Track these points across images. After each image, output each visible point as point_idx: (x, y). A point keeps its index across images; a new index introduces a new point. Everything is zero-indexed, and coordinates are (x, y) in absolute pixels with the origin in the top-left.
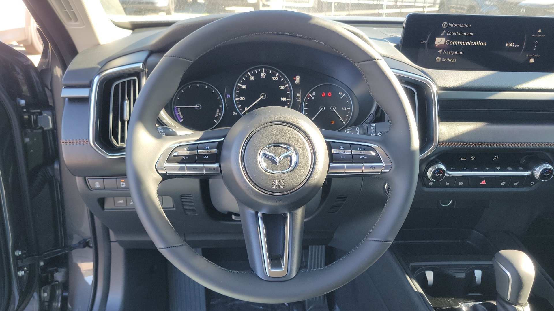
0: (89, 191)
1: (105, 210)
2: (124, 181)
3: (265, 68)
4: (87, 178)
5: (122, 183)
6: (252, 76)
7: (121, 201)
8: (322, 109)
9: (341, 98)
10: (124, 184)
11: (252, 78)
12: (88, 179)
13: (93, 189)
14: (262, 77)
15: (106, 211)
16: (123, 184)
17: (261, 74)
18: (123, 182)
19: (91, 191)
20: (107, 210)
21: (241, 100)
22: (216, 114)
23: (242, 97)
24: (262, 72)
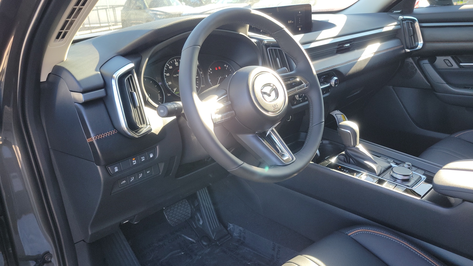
0: (111, 177)
1: (112, 195)
3: (176, 58)
6: (170, 66)
7: (124, 182)
8: (220, 78)
9: (226, 69)
11: (171, 67)
12: (108, 167)
13: (114, 174)
14: (176, 65)
16: (134, 162)
17: (175, 63)
21: (169, 84)
22: (159, 98)
23: (169, 82)
24: (175, 62)
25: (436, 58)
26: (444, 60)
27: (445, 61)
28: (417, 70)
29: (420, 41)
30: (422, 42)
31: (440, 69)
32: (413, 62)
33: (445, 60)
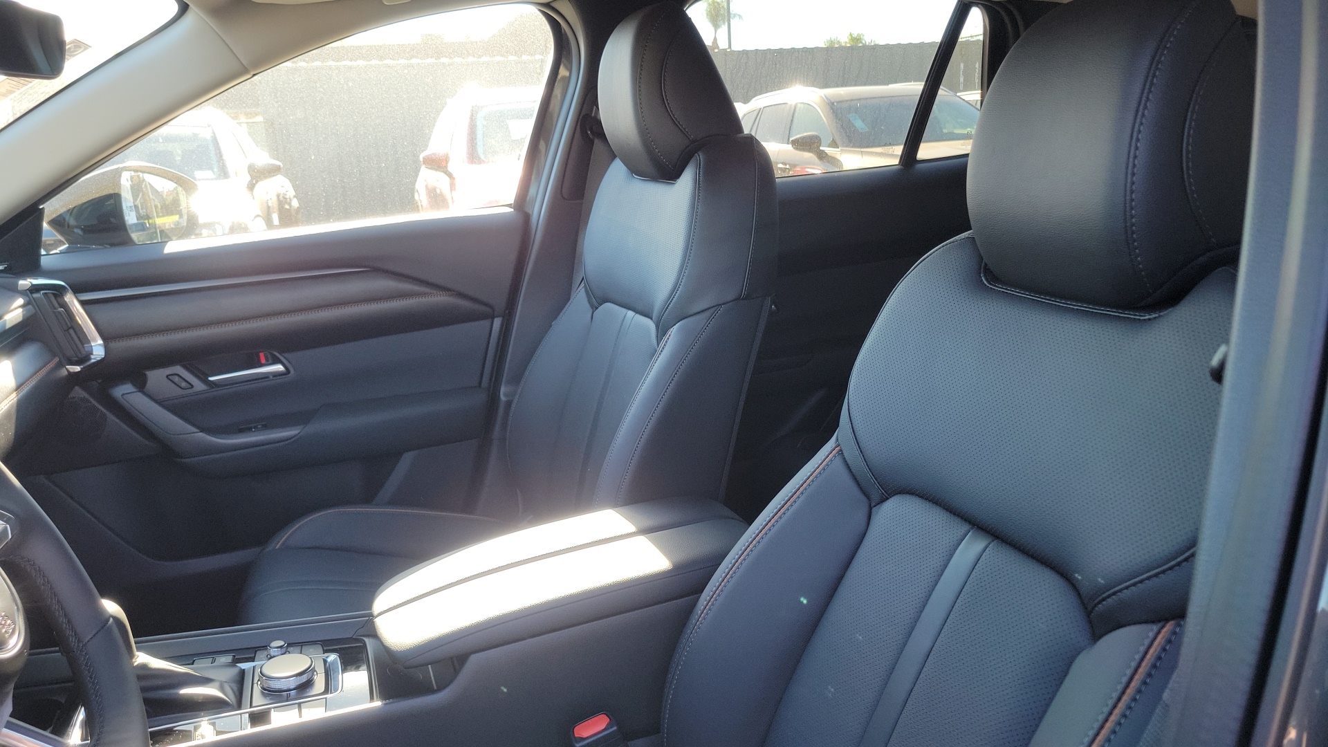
25: (145, 375)
26: (167, 377)
27: (169, 379)
28: (105, 415)
29: (95, 340)
30: (100, 342)
31: (168, 399)
32: (86, 396)
33: (170, 377)
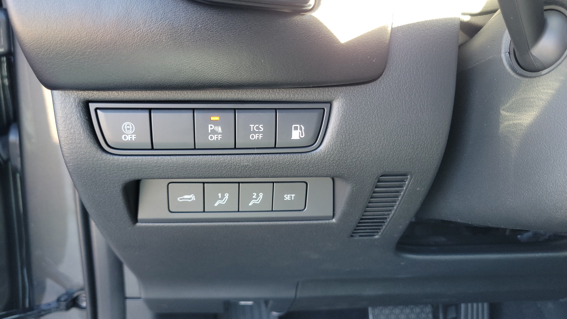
0: (100, 153)
1: (138, 224)
2: (217, 118)
4: (92, 107)
5: (211, 127)
7: (190, 197)
10: (219, 129)
12: (96, 109)
15: (139, 227)
16: (214, 132)
18: (215, 123)
19: (104, 155)
20: (144, 224)
